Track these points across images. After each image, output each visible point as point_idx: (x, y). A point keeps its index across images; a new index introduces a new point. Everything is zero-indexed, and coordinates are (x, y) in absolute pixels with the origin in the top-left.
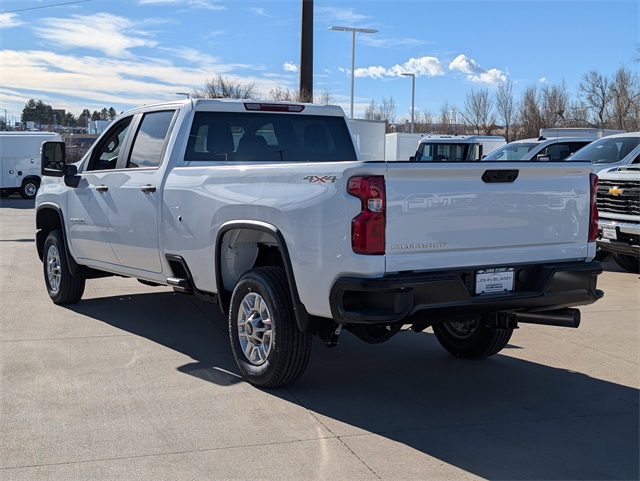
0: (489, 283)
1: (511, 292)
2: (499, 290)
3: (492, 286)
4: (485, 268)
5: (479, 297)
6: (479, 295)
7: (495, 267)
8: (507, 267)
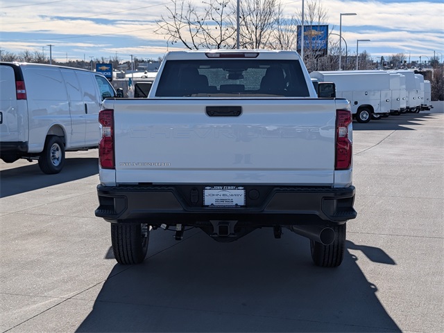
0: (219, 197)
1: (241, 206)
2: (230, 204)
3: (222, 200)
4: (212, 186)
5: (207, 208)
6: (207, 206)
7: (224, 186)
8: (236, 186)
